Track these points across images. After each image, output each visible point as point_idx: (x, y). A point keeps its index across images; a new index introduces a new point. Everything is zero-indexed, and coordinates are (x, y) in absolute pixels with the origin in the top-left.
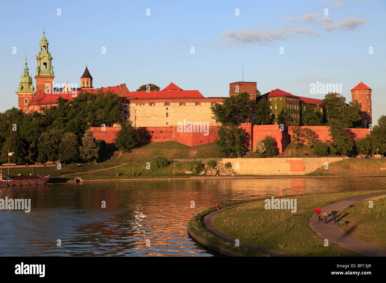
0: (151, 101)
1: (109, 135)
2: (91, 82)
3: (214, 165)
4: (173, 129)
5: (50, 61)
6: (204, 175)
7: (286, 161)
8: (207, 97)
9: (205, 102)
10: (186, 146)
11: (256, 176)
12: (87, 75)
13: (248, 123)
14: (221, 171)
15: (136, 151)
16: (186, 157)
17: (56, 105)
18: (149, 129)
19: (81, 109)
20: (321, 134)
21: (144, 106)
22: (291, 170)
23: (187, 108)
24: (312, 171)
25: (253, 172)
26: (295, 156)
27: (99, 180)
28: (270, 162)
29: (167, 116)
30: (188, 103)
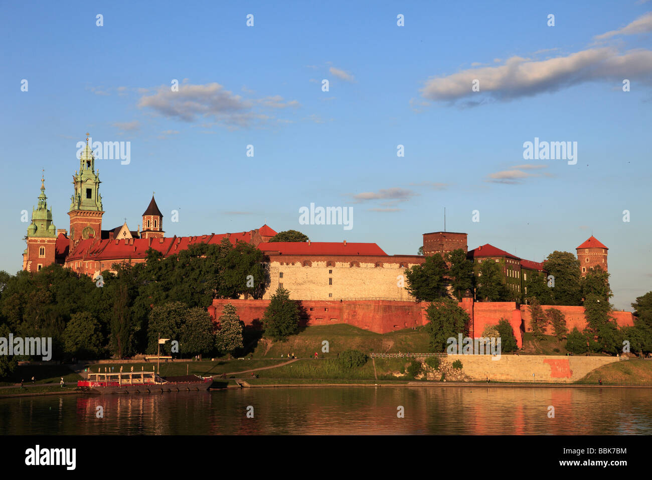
0: (305, 258)
1: (243, 312)
2: (160, 223)
3: (435, 363)
4: (344, 305)
5: (97, 186)
6: (424, 380)
7: (544, 360)
8: (392, 254)
9: (390, 262)
10: (371, 332)
11: (500, 382)
12: (153, 210)
13: (469, 299)
14: (448, 375)
15: (295, 339)
16: (379, 350)
17: (140, 261)
18: (304, 305)
19: (193, 269)
20: (570, 319)
21: (293, 266)
22: (553, 375)
23: (362, 271)
24: (581, 377)
25: (496, 377)
26: (541, 352)
27: (273, 386)
28: (521, 361)
29: (331, 283)
30: (364, 263)
